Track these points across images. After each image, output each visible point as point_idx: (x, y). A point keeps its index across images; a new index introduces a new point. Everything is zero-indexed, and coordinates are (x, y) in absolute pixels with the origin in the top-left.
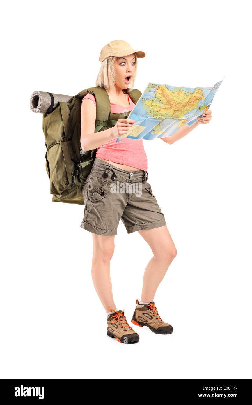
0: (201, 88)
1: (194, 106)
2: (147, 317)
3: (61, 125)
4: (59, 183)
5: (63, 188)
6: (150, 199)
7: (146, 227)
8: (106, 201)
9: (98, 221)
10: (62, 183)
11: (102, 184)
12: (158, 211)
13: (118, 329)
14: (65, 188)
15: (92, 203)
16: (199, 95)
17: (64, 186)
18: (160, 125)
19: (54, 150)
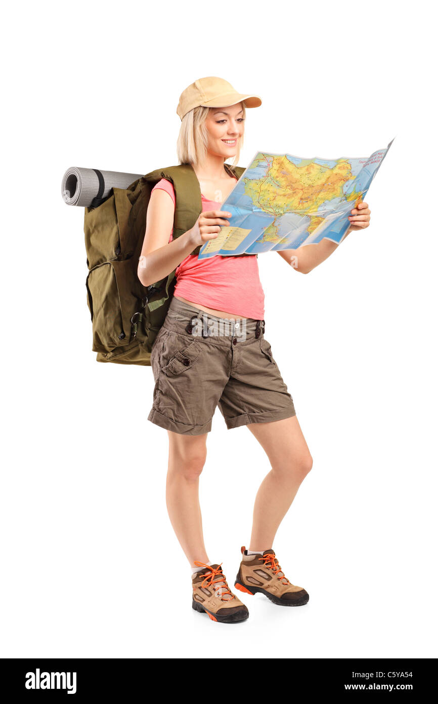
0: (348, 159)
1: (336, 192)
2: (261, 576)
3: (115, 230)
4: (109, 335)
5: (115, 344)
6: (269, 368)
7: (260, 419)
8: (192, 375)
9: (178, 410)
10: (114, 335)
11: (185, 344)
12: (281, 390)
13: (211, 598)
14: (117, 344)
15: (167, 378)
16: (344, 173)
17: (117, 340)
18: (275, 224)
19: (101, 275)
